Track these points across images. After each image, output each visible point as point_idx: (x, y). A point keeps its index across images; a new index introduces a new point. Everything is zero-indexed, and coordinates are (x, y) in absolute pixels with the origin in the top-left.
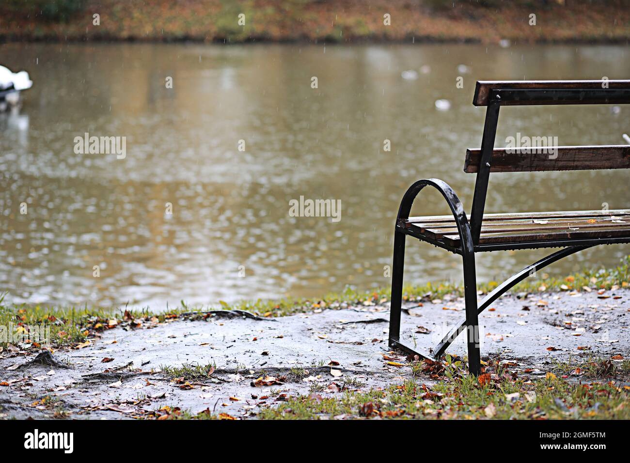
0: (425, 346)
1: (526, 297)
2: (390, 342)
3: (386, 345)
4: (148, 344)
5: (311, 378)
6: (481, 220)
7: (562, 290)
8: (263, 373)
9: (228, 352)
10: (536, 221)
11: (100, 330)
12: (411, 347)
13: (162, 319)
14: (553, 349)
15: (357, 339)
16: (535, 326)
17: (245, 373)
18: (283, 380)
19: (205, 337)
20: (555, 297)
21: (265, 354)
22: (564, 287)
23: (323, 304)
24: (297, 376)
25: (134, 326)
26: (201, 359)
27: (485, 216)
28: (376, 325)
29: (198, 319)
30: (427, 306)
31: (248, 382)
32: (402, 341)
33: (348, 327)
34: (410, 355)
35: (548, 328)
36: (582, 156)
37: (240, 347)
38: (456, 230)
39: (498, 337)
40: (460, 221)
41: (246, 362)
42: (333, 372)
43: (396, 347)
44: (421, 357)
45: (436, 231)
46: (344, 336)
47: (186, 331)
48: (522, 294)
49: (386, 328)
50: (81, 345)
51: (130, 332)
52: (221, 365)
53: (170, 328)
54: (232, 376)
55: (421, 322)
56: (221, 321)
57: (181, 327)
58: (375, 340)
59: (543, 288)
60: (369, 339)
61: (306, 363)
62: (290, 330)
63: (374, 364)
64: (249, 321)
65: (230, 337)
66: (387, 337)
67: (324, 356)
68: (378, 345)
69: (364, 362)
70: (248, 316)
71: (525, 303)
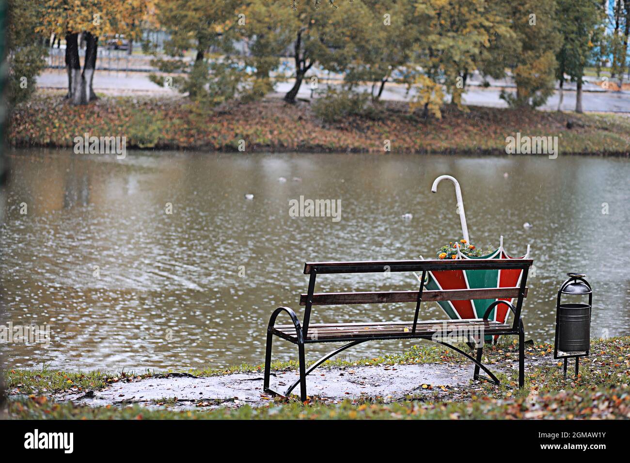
0: (282, 391)
1: (344, 369)
2: (264, 388)
3: (262, 391)
4: (139, 389)
5: (225, 403)
6: (308, 327)
7: (366, 365)
8: (202, 401)
9: (182, 392)
10: (338, 328)
11: (110, 382)
12: (274, 390)
13: (143, 377)
14: (348, 393)
15: (248, 388)
16: (342, 383)
17: (193, 401)
18: (211, 404)
19: (169, 386)
20: (361, 368)
21: (201, 393)
22: (367, 363)
23: (229, 372)
24: (218, 402)
25: (128, 381)
26: (169, 395)
27: (310, 325)
28: (258, 381)
29: (163, 377)
30: (288, 373)
31: (195, 405)
32: (270, 388)
33: (243, 382)
34: (273, 394)
35: (349, 383)
36: (358, 297)
37: (188, 390)
38: (295, 332)
39: (321, 388)
40: (298, 328)
41: (191, 397)
42: (235, 401)
43: (268, 391)
44: (279, 395)
45: (286, 333)
46: (241, 386)
47: (158, 383)
48: (342, 367)
49: (262, 382)
50: (103, 390)
51: (127, 384)
52: (180, 398)
53: (149, 382)
54: (186, 403)
55: (282, 380)
56: (176, 378)
57: (154, 381)
58: (257, 388)
59: (355, 364)
60: (254, 387)
61: (222, 397)
62: (213, 383)
63: (256, 398)
64: (191, 378)
65: (181, 386)
66: (263, 387)
67: (230, 394)
68: (258, 391)
69: (250, 397)
70: (190, 376)
71: (342, 372)
